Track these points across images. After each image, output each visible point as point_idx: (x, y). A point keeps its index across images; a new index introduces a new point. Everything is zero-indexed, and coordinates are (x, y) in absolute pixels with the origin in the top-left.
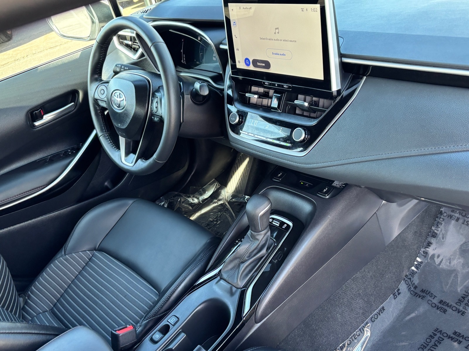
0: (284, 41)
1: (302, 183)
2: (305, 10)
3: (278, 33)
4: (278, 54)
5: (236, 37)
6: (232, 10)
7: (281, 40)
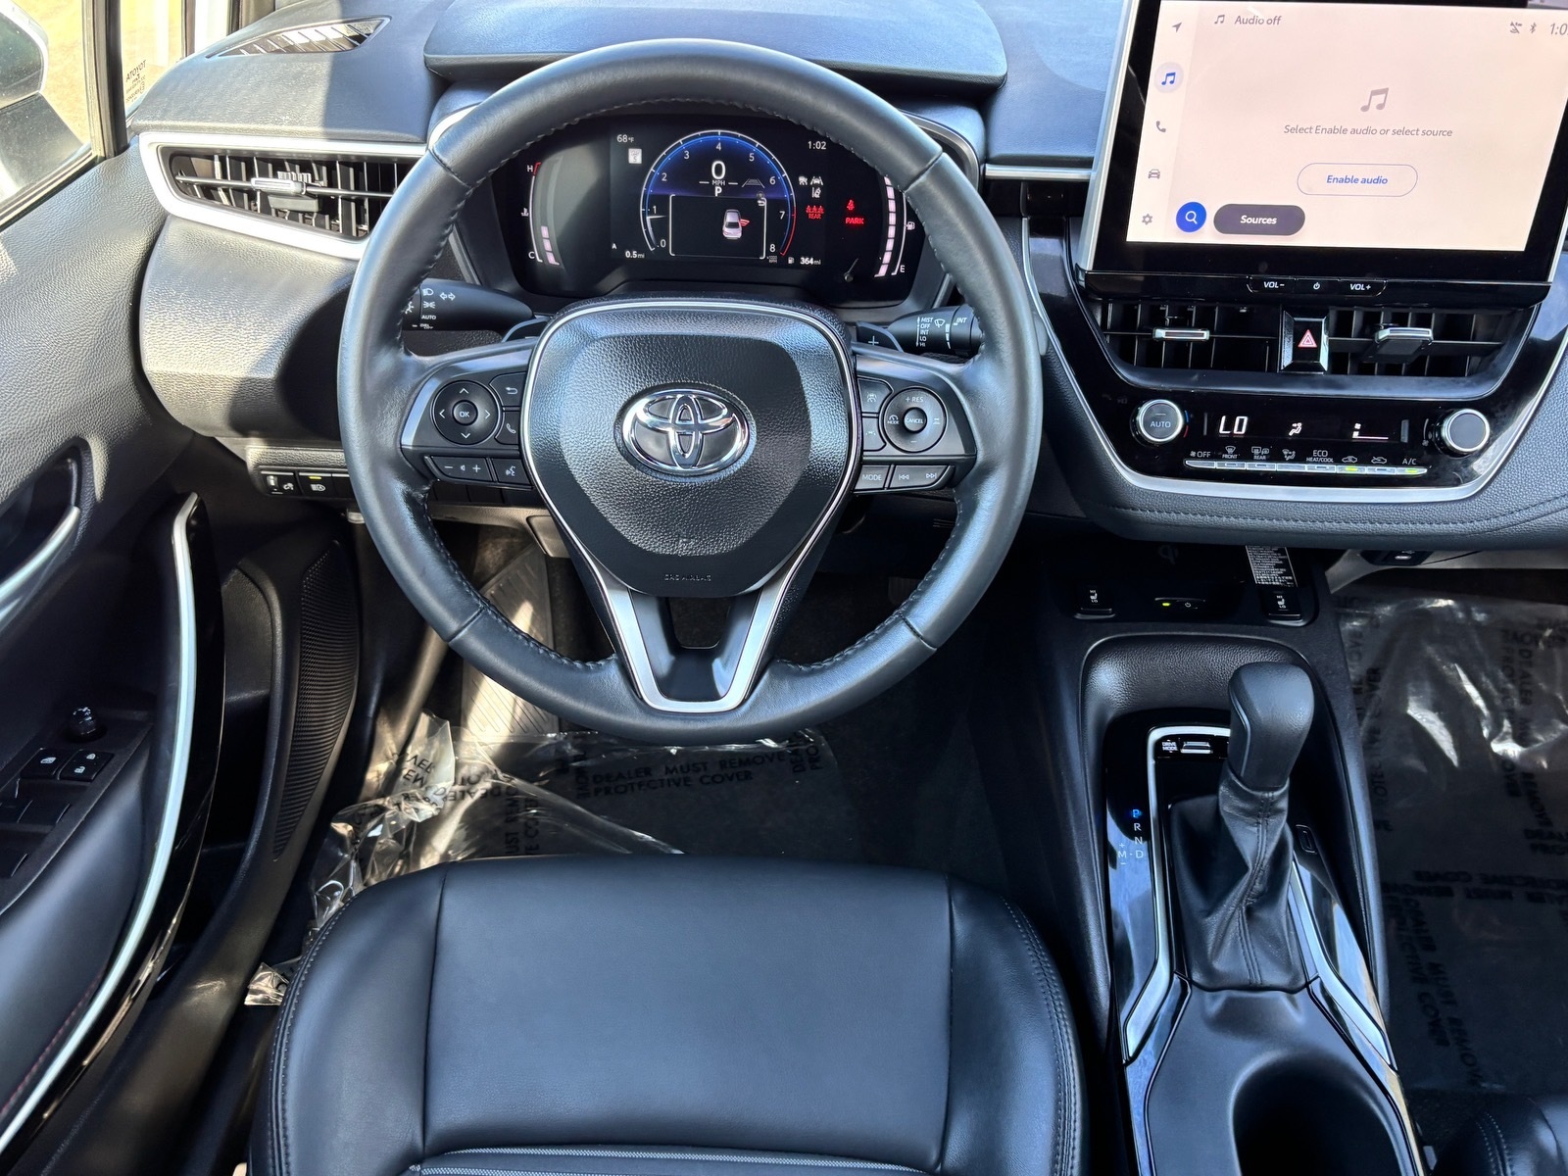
0: (1395, 132)
1: (1165, 604)
2: (1524, 30)
3: (1380, 107)
4: (1356, 181)
5: (1164, 130)
6: (1177, 26)
7: (1386, 132)
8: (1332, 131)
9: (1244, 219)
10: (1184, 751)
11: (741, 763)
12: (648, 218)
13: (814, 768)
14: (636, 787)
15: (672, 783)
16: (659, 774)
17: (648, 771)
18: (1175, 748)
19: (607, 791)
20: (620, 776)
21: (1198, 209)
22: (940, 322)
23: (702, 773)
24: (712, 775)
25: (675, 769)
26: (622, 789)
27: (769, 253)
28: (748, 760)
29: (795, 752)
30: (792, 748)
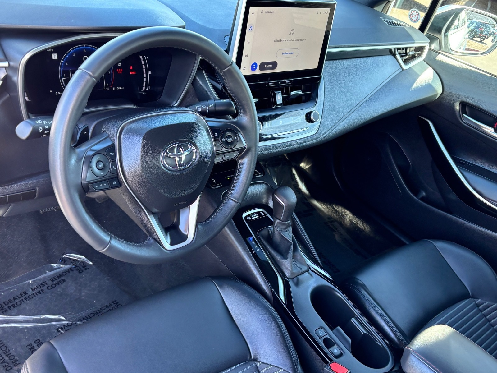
1: (228, 179)
2: (319, 13)
3: (293, 34)
4: (288, 53)
5: (249, 43)
6: (253, 14)
7: (294, 40)
8: (283, 41)
9: (266, 66)
10: (253, 218)
11: (59, 277)
12: (62, 79)
13: (86, 269)
14: (24, 300)
15: (37, 294)
16: (30, 292)
17: (25, 293)
18: (250, 218)
19: (14, 306)
20: (15, 299)
21: (255, 64)
22: (204, 107)
23: (46, 286)
24: (50, 285)
25: (35, 288)
26: (19, 303)
27: (106, 87)
28: (60, 275)
29: (76, 266)
30: (75, 265)
